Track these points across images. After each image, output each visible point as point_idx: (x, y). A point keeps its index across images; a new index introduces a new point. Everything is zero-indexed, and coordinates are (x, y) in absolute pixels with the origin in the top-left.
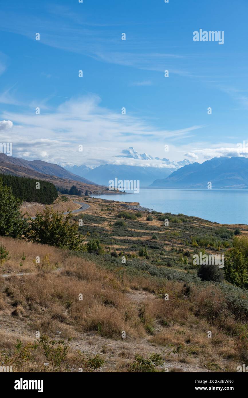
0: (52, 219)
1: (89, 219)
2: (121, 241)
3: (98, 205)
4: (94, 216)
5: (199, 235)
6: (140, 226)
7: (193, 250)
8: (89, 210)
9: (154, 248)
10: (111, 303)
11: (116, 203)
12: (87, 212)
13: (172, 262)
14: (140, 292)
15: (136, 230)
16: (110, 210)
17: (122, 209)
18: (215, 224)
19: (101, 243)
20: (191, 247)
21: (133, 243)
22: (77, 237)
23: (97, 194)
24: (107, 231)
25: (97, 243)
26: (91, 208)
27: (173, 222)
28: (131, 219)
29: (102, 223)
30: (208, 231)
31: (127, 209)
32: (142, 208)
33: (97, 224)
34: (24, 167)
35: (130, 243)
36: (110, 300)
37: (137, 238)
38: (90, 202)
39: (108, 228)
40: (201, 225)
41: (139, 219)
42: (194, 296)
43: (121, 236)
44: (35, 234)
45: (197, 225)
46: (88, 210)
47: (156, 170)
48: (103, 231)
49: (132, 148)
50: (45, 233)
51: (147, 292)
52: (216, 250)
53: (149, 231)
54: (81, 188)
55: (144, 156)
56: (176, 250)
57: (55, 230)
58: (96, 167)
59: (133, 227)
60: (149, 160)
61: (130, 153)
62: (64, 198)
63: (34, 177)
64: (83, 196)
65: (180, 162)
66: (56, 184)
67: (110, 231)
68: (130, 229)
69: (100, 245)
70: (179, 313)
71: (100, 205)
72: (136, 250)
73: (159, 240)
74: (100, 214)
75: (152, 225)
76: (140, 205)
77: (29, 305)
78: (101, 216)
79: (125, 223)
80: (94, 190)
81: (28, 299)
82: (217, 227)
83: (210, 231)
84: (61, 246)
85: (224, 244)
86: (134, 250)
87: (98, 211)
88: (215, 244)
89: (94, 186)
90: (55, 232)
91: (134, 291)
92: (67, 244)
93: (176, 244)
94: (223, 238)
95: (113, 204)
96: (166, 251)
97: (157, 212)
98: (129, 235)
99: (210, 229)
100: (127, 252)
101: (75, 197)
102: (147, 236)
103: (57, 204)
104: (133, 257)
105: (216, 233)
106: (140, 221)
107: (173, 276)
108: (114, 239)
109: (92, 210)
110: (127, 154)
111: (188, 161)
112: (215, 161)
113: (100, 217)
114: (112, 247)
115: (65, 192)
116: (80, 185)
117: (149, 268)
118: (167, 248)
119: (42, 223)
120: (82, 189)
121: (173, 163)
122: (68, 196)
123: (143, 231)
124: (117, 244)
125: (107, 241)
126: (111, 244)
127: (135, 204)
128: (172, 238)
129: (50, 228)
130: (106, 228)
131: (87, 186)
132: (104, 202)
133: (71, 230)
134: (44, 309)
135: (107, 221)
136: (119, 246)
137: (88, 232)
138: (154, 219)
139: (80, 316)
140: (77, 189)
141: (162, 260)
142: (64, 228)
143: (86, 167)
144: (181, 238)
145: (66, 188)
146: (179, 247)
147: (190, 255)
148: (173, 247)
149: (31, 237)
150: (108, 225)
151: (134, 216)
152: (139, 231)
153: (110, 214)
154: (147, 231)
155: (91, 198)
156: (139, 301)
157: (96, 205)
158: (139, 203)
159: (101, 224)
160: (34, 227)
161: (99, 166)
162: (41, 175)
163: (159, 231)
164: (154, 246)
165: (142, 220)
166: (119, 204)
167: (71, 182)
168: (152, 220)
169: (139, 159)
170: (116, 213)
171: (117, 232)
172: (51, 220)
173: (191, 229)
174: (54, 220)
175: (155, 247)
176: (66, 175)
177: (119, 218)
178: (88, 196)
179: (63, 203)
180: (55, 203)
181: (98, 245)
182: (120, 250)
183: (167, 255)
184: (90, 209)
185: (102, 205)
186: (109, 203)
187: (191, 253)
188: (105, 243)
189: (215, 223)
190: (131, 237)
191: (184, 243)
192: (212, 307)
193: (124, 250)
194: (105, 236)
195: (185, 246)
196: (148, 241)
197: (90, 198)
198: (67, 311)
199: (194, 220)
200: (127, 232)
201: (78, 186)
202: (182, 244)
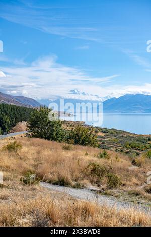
18: (135, 134)
20: (126, 149)
27: (110, 133)
34: (13, 100)
40: (127, 135)
53: (99, 139)
65: (105, 97)
73: (106, 144)
75: (99, 135)
82: (137, 136)
85: (145, 146)
99: (133, 137)
105: (138, 140)
111: (110, 97)
118: (113, 149)
128: (114, 143)
143: (49, 100)
144: (119, 143)
148: (116, 148)
163: (104, 139)
164: (105, 148)
173: (122, 137)
195: (123, 148)
196: (100, 144)
199: (122, 132)
202: (121, 146)
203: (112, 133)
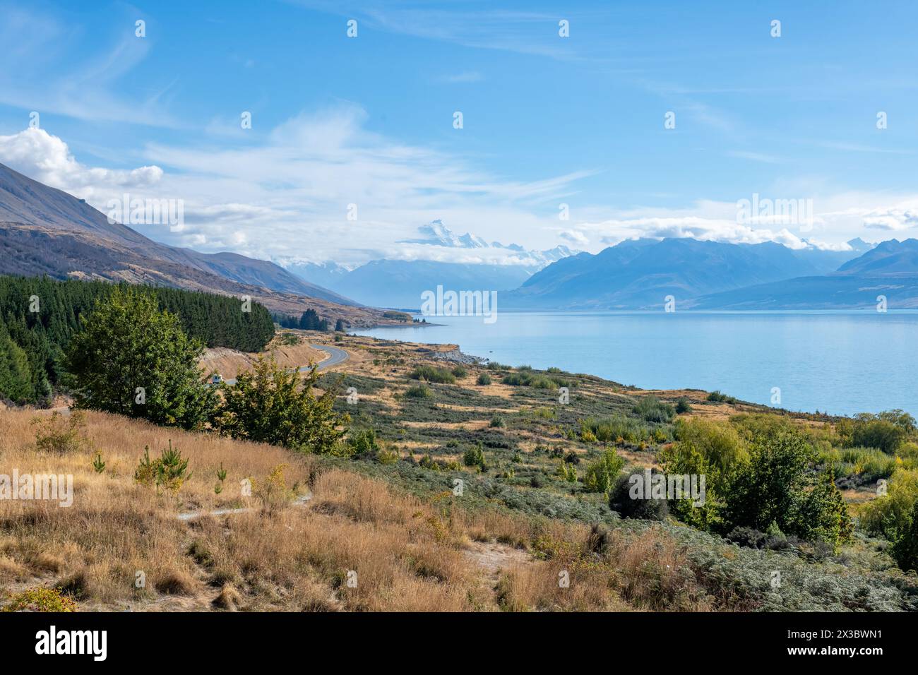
0: (275, 385)
1: (347, 383)
2: (423, 432)
3: (366, 353)
4: (359, 378)
5: (596, 416)
6: (462, 398)
7: (584, 451)
8: (348, 364)
9: (496, 447)
10: (433, 573)
11: (405, 347)
12: (343, 367)
13: (540, 478)
14: (491, 546)
15: (455, 408)
16: (394, 362)
17: (421, 359)
18: (632, 390)
19: (378, 437)
20: (579, 444)
21: (449, 436)
22: (330, 424)
23: (363, 327)
24: (389, 410)
25: (370, 437)
26: (351, 359)
27: (537, 387)
28: (442, 383)
29: (378, 393)
30: (616, 407)
31: (432, 360)
32: (466, 357)
33: (367, 394)
34: (195, 270)
35: (443, 436)
36: (429, 567)
37: (456, 425)
38: (348, 346)
39: (392, 403)
40: (600, 394)
41: (460, 382)
42: (617, 554)
43: (421, 421)
44: (234, 420)
45: (592, 392)
46: (344, 364)
47: (495, 270)
48: (381, 410)
49: (438, 221)
50: (258, 417)
51: (507, 547)
52: (635, 448)
53: (486, 408)
54: (325, 313)
55: (467, 241)
56: (547, 451)
57: (281, 410)
58: (358, 265)
59: (448, 399)
60: (477, 249)
61: (434, 234)
62: (290, 337)
63: (218, 290)
64: (332, 332)
65: (548, 251)
66: (269, 305)
67: (396, 410)
68: (440, 405)
69: (376, 442)
70: (585, 594)
71: (370, 352)
72: (457, 453)
73: (506, 428)
74: (373, 372)
75: (491, 394)
76: (461, 351)
77: (249, 583)
78: (374, 377)
79: (430, 392)
80: (355, 318)
81: (246, 569)
82: (636, 396)
83: (621, 405)
84: (295, 446)
85: (653, 434)
86: (453, 452)
87: (368, 366)
88: (634, 436)
89: (355, 308)
90: (281, 413)
91: (478, 545)
92: (309, 441)
93: (546, 437)
94: (652, 422)
95: (400, 348)
96: (523, 453)
97: (501, 364)
98: (438, 417)
99: (620, 401)
100: (437, 456)
101: (313, 334)
102: (479, 420)
103: (275, 351)
104: (453, 469)
105: (635, 411)
106: (462, 387)
107: (557, 508)
108: (406, 428)
109: (355, 363)
110: (429, 235)
111: (566, 250)
112: (626, 248)
113: (372, 379)
114: (403, 446)
115: (289, 323)
116: (323, 306)
117: (501, 491)
118: (527, 447)
119: (250, 394)
120: (329, 317)
121: (532, 254)
122: (297, 333)
123: (471, 409)
124: (413, 440)
125: (391, 433)
126: (401, 439)
127: (448, 349)
128: (537, 423)
129: (269, 404)
130: (386, 404)
131: (340, 310)
132: (380, 345)
133: (316, 409)
134: (283, 590)
135: (388, 387)
136: (419, 443)
137: (348, 412)
138: (495, 380)
139: (368, 605)
140: (318, 317)
141: (517, 473)
142: (301, 404)
143: (336, 267)
144: (555, 422)
145: (292, 315)
146: (553, 443)
147: (578, 461)
148: (540, 443)
149: (226, 427)
150: (390, 396)
151: (449, 375)
152: (461, 408)
153: (394, 371)
154: (479, 407)
155: (351, 336)
156: (492, 569)
157: (361, 351)
158: (458, 346)
159: (375, 394)
160: (232, 405)
161: (367, 263)
162: (234, 285)
163: (506, 408)
164: (497, 442)
165: (467, 385)
166: (414, 348)
167: (303, 302)
168: (489, 384)
169: (456, 246)
170: (408, 368)
171: (412, 412)
172: (270, 387)
173: (577, 402)
174: (278, 387)
175: (499, 444)
176: (293, 284)
177: (415, 381)
178: (343, 331)
179: (288, 349)
180: (269, 350)
181: (371, 443)
182: (420, 453)
183: (527, 463)
184: (349, 362)
185: (377, 352)
186: (391, 347)
187: (580, 457)
188: (386, 437)
189: (632, 388)
190: (444, 424)
191: (563, 434)
192: (658, 578)
193: (431, 451)
194: (385, 422)
195: (566, 441)
196: (482, 430)
197: (347, 335)
198: (334, 593)
199: (584, 382)
200: (434, 411)
201: (318, 311)
202: (558, 436)
203: (543, 386)
